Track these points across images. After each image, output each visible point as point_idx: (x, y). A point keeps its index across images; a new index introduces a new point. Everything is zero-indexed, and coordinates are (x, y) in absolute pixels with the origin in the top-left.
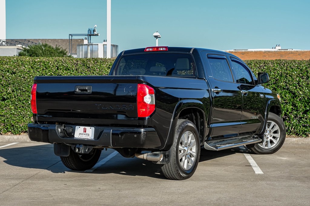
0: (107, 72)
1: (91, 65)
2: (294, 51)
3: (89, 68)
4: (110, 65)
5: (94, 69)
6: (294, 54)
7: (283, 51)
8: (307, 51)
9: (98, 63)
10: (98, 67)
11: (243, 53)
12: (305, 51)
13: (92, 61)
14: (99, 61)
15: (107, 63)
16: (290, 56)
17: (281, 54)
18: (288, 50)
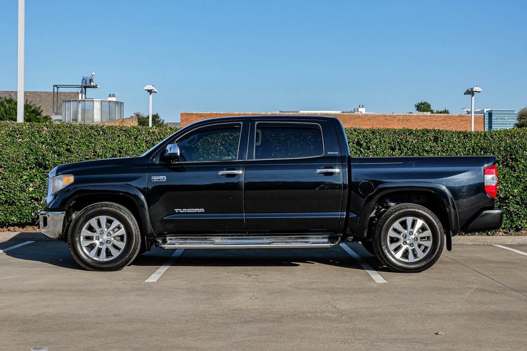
0: (6, 141)
4: (11, 132)
15: (7, 129)
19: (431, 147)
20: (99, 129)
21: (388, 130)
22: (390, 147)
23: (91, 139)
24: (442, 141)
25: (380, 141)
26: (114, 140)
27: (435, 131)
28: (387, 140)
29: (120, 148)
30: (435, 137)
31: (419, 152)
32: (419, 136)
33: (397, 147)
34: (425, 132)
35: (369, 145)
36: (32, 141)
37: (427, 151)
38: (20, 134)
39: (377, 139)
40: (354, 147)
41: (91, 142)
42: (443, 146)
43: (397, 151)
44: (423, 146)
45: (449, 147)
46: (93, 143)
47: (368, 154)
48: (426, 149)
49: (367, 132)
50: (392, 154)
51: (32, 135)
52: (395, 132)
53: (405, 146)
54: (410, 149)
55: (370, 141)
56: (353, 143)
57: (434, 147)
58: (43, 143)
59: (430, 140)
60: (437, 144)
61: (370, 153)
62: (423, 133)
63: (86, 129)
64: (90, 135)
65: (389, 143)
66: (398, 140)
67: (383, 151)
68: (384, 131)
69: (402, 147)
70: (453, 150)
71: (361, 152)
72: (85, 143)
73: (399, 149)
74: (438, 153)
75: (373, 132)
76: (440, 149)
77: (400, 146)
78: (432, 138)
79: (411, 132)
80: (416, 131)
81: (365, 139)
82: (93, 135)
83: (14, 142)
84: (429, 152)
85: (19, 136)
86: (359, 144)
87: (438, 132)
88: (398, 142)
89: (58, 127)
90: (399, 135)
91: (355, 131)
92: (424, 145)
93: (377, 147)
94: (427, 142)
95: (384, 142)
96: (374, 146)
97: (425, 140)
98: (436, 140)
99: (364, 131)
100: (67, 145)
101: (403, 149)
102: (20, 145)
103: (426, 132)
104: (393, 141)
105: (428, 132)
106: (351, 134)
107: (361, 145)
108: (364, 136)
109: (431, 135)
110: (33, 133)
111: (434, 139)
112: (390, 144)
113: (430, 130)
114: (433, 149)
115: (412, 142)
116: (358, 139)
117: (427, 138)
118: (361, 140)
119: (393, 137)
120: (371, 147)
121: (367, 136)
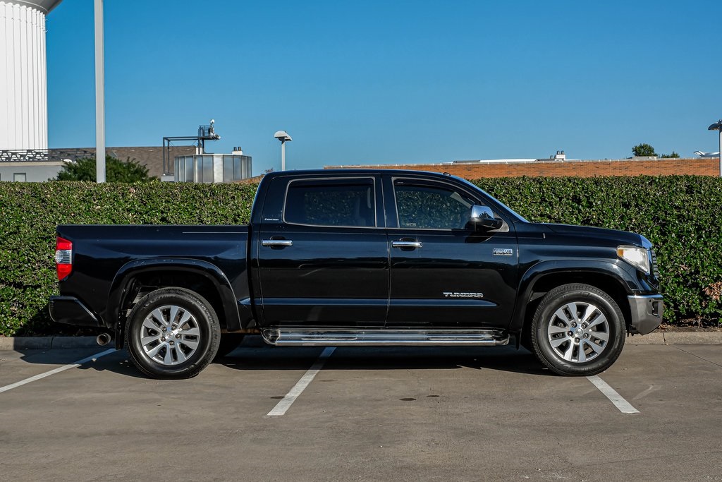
0: (79, 209)
1: (49, 196)
3: (43, 201)
4: (87, 196)
5: (54, 203)
6: (565, 168)
8: (588, 161)
9: (63, 192)
10: (63, 199)
11: (469, 168)
12: (585, 161)
13: (52, 189)
14: (66, 188)
17: (541, 167)
19: (683, 201)
20: (207, 189)
21: (618, 178)
22: (622, 202)
23: (196, 203)
24: (701, 193)
25: (607, 194)
26: (227, 204)
27: (688, 178)
28: (617, 193)
29: (235, 215)
30: (688, 187)
31: (665, 209)
32: (664, 186)
33: (633, 203)
34: (673, 179)
35: (592, 200)
36: (115, 209)
37: (677, 208)
38: (99, 199)
39: (602, 192)
40: (569, 204)
41: (195, 208)
42: (701, 200)
43: (632, 209)
44: (671, 201)
45: (710, 200)
46: (198, 209)
47: (590, 213)
48: (677, 204)
49: (588, 182)
50: (626, 213)
51: (114, 199)
52: (628, 182)
53: (644, 202)
54: (652, 204)
55: (592, 195)
56: (568, 199)
57: (687, 201)
58: (129, 210)
59: (681, 191)
60: (692, 196)
61: (593, 213)
62: (671, 182)
63: (189, 190)
64: (193, 197)
65: (620, 197)
66: (634, 192)
67: (612, 209)
68: (612, 179)
69: (640, 202)
70: (716, 205)
71: (580, 211)
72: (187, 209)
73: (636, 206)
74: (694, 209)
75: (596, 183)
76: (697, 203)
77: (637, 201)
78: (684, 189)
79: (652, 181)
80: (659, 179)
81: (586, 193)
82: (197, 198)
83: (89, 211)
84: (680, 208)
85: (97, 201)
86: (576, 199)
87: (693, 179)
88: (634, 196)
89: (151, 188)
90: (634, 185)
91: (569, 180)
92: (673, 198)
93: (602, 204)
94: (677, 194)
95: (613, 197)
96: (599, 203)
97: (673, 192)
98: (690, 190)
99: (583, 181)
100: (162, 212)
101: (641, 205)
102: (99, 214)
103: (675, 180)
104: (626, 194)
105: (678, 180)
106: (564, 185)
107: (579, 202)
108: (583, 189)
109: (683, 185)
110: (116, 196)
111: (687, 190)
112: (623, 198)
113: (681, 177)
115: (655, 194)
116: (574, 193)
117: (676, 189)
118: (579, 194)
119: (627, 188)
120: (594, 204)
121: (588, 188)
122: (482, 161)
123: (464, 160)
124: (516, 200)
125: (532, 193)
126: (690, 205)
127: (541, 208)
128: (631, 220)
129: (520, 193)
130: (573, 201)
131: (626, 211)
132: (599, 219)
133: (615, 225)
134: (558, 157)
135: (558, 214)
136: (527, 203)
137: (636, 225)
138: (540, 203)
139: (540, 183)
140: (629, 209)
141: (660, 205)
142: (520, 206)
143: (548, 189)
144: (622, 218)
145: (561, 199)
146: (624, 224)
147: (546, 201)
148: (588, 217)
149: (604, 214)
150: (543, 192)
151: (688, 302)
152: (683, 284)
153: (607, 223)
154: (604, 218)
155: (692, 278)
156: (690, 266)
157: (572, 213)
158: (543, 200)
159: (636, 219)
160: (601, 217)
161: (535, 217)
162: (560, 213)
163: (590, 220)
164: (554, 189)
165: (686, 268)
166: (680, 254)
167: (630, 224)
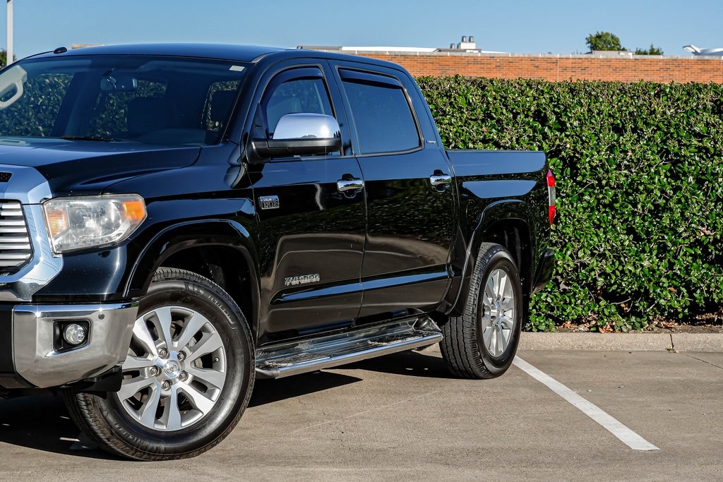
2: (484, 58)
6: (482, 66)
7: (449, 54)
8: (521, 56)
12: (516, 55)
16: (470, 70)
17: (443, 63)
18: (468, 51)
19: (707, 124)
21: (606, 85)
22: (612, 124)
25: (589, 110)
27: (716, 88)
28: (605, 108)
30: (715, 102)
31: (678, 136)
32: (678, 100)
33: (629, 126)
34: (693, 90)
35: (564, 119)
37: (699, 136)
39: (582, 106)
40: (528, 123)
43: (628, 134)
44: (688, 124)
47: (561, 140)
48: (697, 129)
49: (559, 90)
50: (617, 141)
52: (623, 91)
53: (646, 124)
54: (659, 128)
55: (565, 110)
56: (527, 116)
59: (705, 108)
61: (565, 140)
62: (689, 94)
65: (610, 115)
66: (632, 109)
67: (596, 135)
68: (598, 87)
69: (640, 124)
71: (545, 137)
73: (634, 130)
75: (572, 90)
77: (635, 124)
78: (709, 105)
79: (660, 91)
80: (671, 88)
81: (555, 106)
84: (703, 137)
86: (540, 116)
88: (631, 114)
90: (632, 98)
91: (530, 85)
92: (692, 120)
93: (581, 125)
94: (698, 114)
95: (598, 114)
96: (576, 123)
97: (692, 110)
99: (552, 88)
101: (641, 130)
103: (695, 91)
104: (620, 110)
105: (700, 90)
106: (522, 93)
107: (544, 121)
108: (551, 100)
109: (707, 98)
111: (713, 107)
112: (613, 117)
113: (706, 86)
114: (713, 130)
115: (664, 113)
116: (538, 105)
117: (698, 105)
118: (545, 109)
119: (620, 101)
120: (568, 125)
121: (559, 100)
122: (345, 49)
123: (319, 45)
124: (445, 114)
125: (469, 104)
126: (718, 132)
127: (484, 129)
128: (625, 152)
129: (451, 104)
130: (534, 120)
131: (618, 139)
132: (575, 150)
133: (601, 161)
134: (463, 46)
135: (511, 139)
136: (461, 119)
137: (633, 161)
138: (483, 121)
139: (483, 88)
140: (623, 135)
141: (672, 130)
142: (451, 124)
143: (495, 99)
144: (611, 149)
145: (516, 115)
146: (614, 159)
147: (492, 118)
148: (559, 145)
149: (583, 142)
150: (488, 103)
151: (709, 286)
152: (701, 257)
153: (587, 156)
154: (584, 148)
155: (716, 249)
156: (715, 228)
157: (533, 139)
158: (488, 116)
159: (633, 151)
160: (579, 147)
161: (474, 143)
162: (514, 139)
163: (560, 151)
164: (505, 98)
165: (708, 232)
166: (700, 209)
167: (623, 159)
